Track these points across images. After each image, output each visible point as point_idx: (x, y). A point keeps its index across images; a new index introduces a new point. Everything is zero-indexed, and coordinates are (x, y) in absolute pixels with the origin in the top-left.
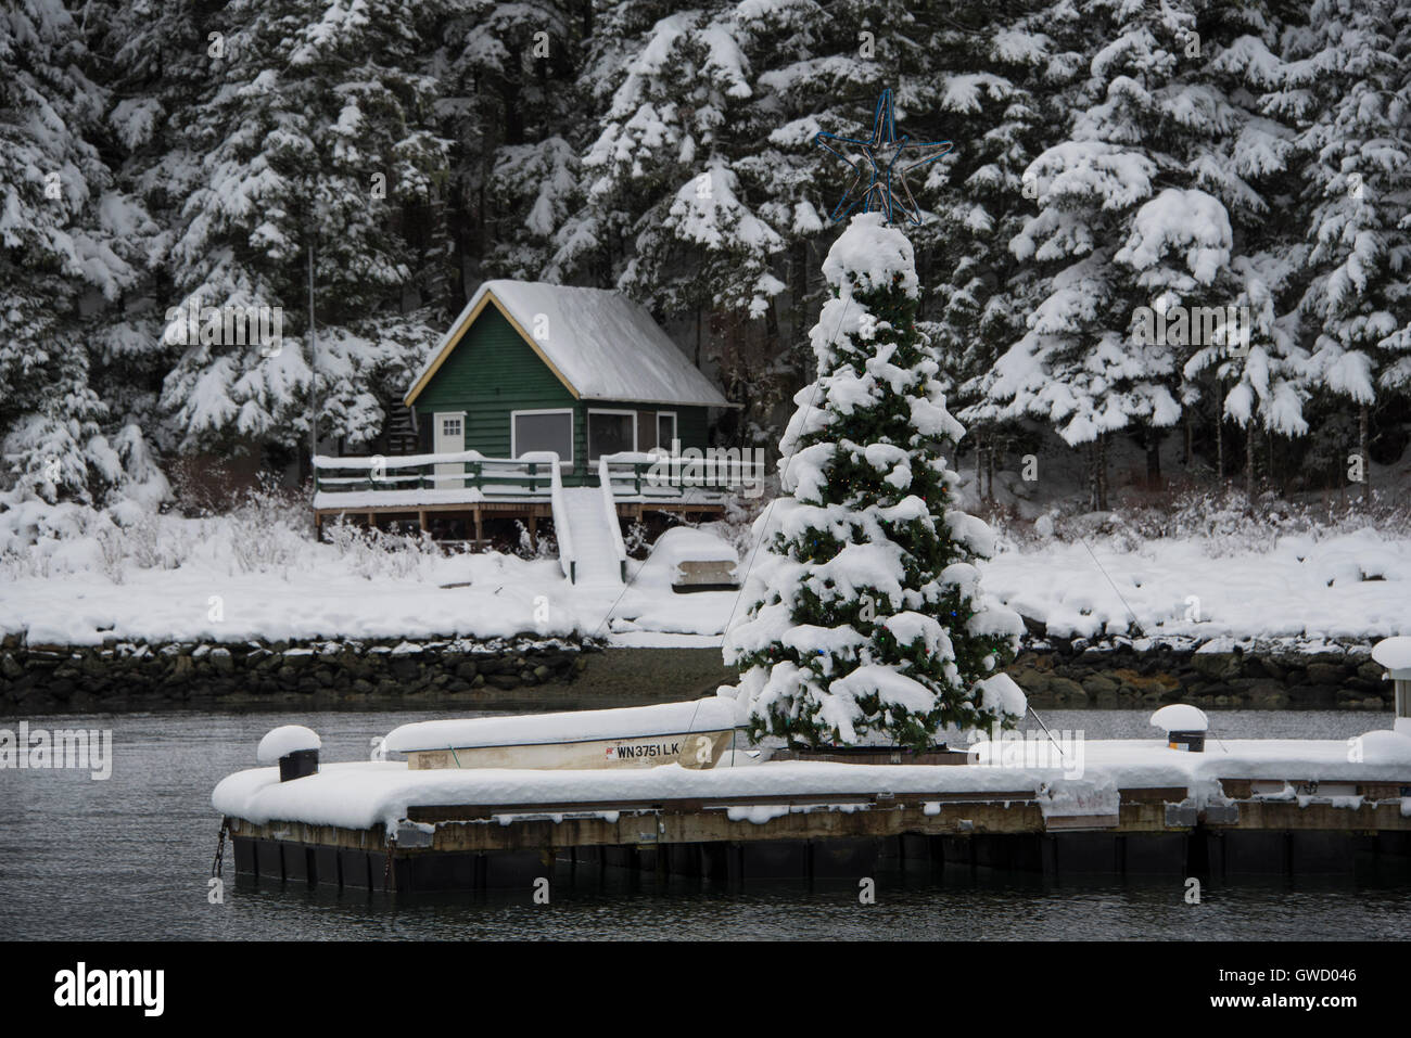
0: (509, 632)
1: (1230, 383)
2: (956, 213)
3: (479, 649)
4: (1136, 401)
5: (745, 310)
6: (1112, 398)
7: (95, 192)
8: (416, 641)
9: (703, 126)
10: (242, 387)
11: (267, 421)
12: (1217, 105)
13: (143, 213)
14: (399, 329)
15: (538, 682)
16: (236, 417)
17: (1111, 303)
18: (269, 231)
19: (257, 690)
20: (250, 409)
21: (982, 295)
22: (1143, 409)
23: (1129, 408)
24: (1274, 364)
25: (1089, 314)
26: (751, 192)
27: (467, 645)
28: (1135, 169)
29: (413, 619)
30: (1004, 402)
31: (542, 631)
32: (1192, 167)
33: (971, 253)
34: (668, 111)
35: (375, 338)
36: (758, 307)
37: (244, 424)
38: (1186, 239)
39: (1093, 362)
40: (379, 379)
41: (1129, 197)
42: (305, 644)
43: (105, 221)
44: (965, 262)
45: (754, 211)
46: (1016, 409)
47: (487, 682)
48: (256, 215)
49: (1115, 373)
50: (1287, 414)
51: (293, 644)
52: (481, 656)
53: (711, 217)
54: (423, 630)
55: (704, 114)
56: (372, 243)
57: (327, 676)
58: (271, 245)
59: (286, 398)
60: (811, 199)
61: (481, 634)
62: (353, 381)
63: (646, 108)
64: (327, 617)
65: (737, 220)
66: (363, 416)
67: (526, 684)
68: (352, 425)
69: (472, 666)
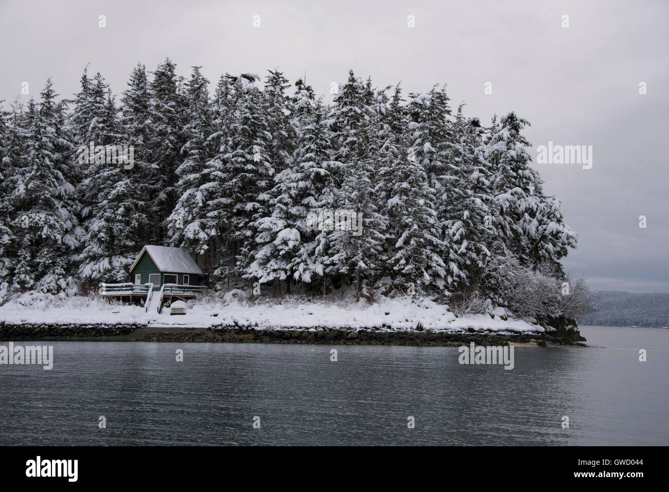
0: (114, 323)
1: (296, 270)
2: (244, 232)
3: (107, 327)
4: (277, 274)
5: (200, 253)
6: (271, 273)
7: (74, 226)
8: (92, 325)
9: (194, 212)
10: (94, 268)
11: (99, 276)
12: (303, 211)
13: (84, 231)
14: (132, 256)
15: (116, 335)
16: (92, 275)
17: (275, 252)
18: (102, 234)
19: (52, 335)
20: (95, 273)
21: (250, 250)
22: (278, 276)
23: (275, 275)
24: (305, 267)
25: (269, 255)
26: (203, 227)
27: (103, 326)
28: (281, 223)
29: (92, 320)
30: (250, 274)
31: (122, 323)
32: (295, 224)
33: (248, 241)
34: (187, 209)
35: (126, 257)
36: (202, 252)
37: (93, 276)
38: (288, 239)
39: (268, 265)
40: (126, 267)
41: (278, 229)
42: (67, 325)
43: (76, 233)
44: (246, 243)
45: (203, 230)
46: (252, 275)
47: (105, 334)
48: (99, 231)
49: (272, 268)
50: (307, 278)
51: (64, 325)
52: (106, 329)
53: (192, 232)
54: (93, 322)
55: (194, 210)
56: (127, 237)
57: (69, 332)
58: (102, 237)
59: (102, 271)
60: (215, 228)
61: (107, 323)
62: (120, 267)
63: (182, 208)
64: (73, 319)
65: (199, 233)
66: (121, 275)
67: (114, 335)
68: (118, 277)
69: (102, 331)
